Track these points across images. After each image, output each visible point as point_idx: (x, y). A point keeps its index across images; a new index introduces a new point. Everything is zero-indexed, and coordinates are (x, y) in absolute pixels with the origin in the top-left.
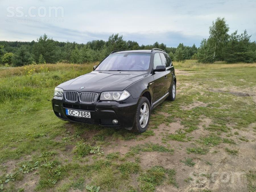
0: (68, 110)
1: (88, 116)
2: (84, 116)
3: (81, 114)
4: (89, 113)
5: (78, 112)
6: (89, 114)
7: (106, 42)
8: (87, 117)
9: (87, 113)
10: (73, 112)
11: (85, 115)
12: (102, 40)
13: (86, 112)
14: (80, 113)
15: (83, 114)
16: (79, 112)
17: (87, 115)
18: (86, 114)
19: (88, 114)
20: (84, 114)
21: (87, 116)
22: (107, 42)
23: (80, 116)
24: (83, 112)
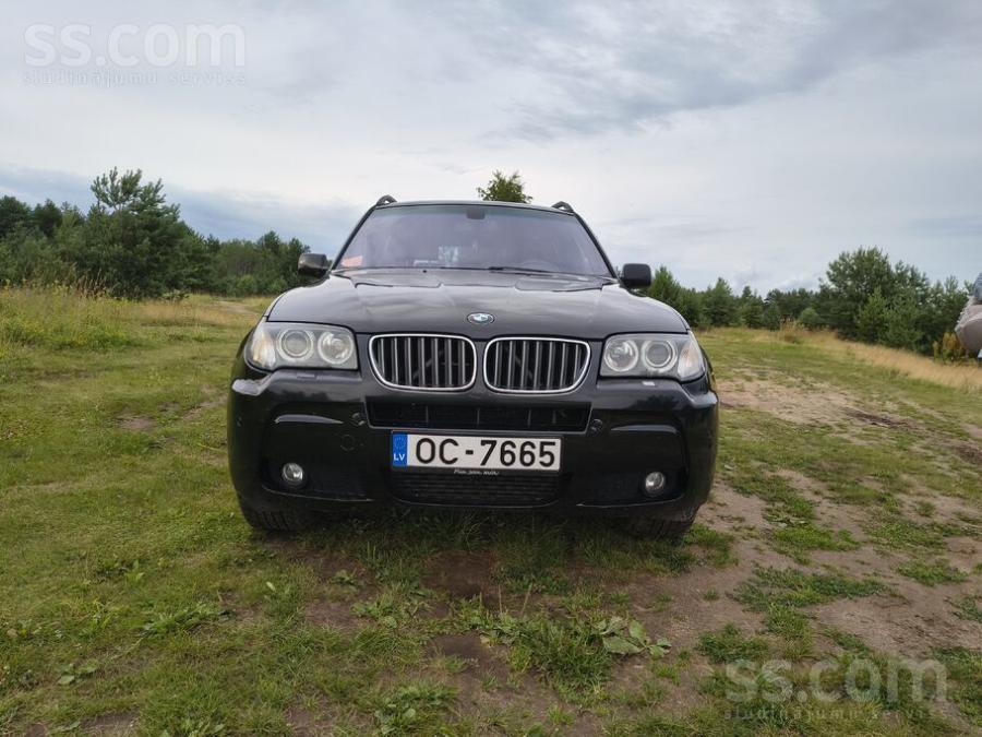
0: (412, 440)
1: (547, 459)
2: (517, 465)
3: (503, 453)
4: (553, 444)
5: (483, 443)
6: (556, 450)
7: (33, 207)
8: (536, 466)
9: (543, 444)
10: (448, 446)
11: (527, 459)
12: (10, 196)
13: (537, 442)
14: (497, 449)
15: (517, 452)
16: (488, 446)
17: (544, 454)
18: (536, 452)
19: (546, 448)
20: (523, 453)
21: (538, 459)
22: (38, 207)
23: (495, 463)
24: (519, 442)
